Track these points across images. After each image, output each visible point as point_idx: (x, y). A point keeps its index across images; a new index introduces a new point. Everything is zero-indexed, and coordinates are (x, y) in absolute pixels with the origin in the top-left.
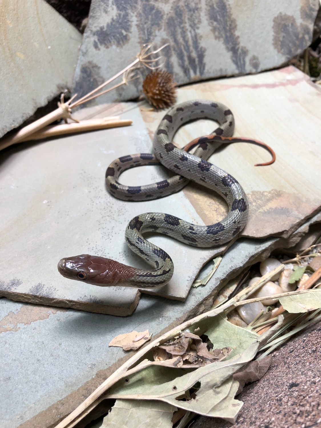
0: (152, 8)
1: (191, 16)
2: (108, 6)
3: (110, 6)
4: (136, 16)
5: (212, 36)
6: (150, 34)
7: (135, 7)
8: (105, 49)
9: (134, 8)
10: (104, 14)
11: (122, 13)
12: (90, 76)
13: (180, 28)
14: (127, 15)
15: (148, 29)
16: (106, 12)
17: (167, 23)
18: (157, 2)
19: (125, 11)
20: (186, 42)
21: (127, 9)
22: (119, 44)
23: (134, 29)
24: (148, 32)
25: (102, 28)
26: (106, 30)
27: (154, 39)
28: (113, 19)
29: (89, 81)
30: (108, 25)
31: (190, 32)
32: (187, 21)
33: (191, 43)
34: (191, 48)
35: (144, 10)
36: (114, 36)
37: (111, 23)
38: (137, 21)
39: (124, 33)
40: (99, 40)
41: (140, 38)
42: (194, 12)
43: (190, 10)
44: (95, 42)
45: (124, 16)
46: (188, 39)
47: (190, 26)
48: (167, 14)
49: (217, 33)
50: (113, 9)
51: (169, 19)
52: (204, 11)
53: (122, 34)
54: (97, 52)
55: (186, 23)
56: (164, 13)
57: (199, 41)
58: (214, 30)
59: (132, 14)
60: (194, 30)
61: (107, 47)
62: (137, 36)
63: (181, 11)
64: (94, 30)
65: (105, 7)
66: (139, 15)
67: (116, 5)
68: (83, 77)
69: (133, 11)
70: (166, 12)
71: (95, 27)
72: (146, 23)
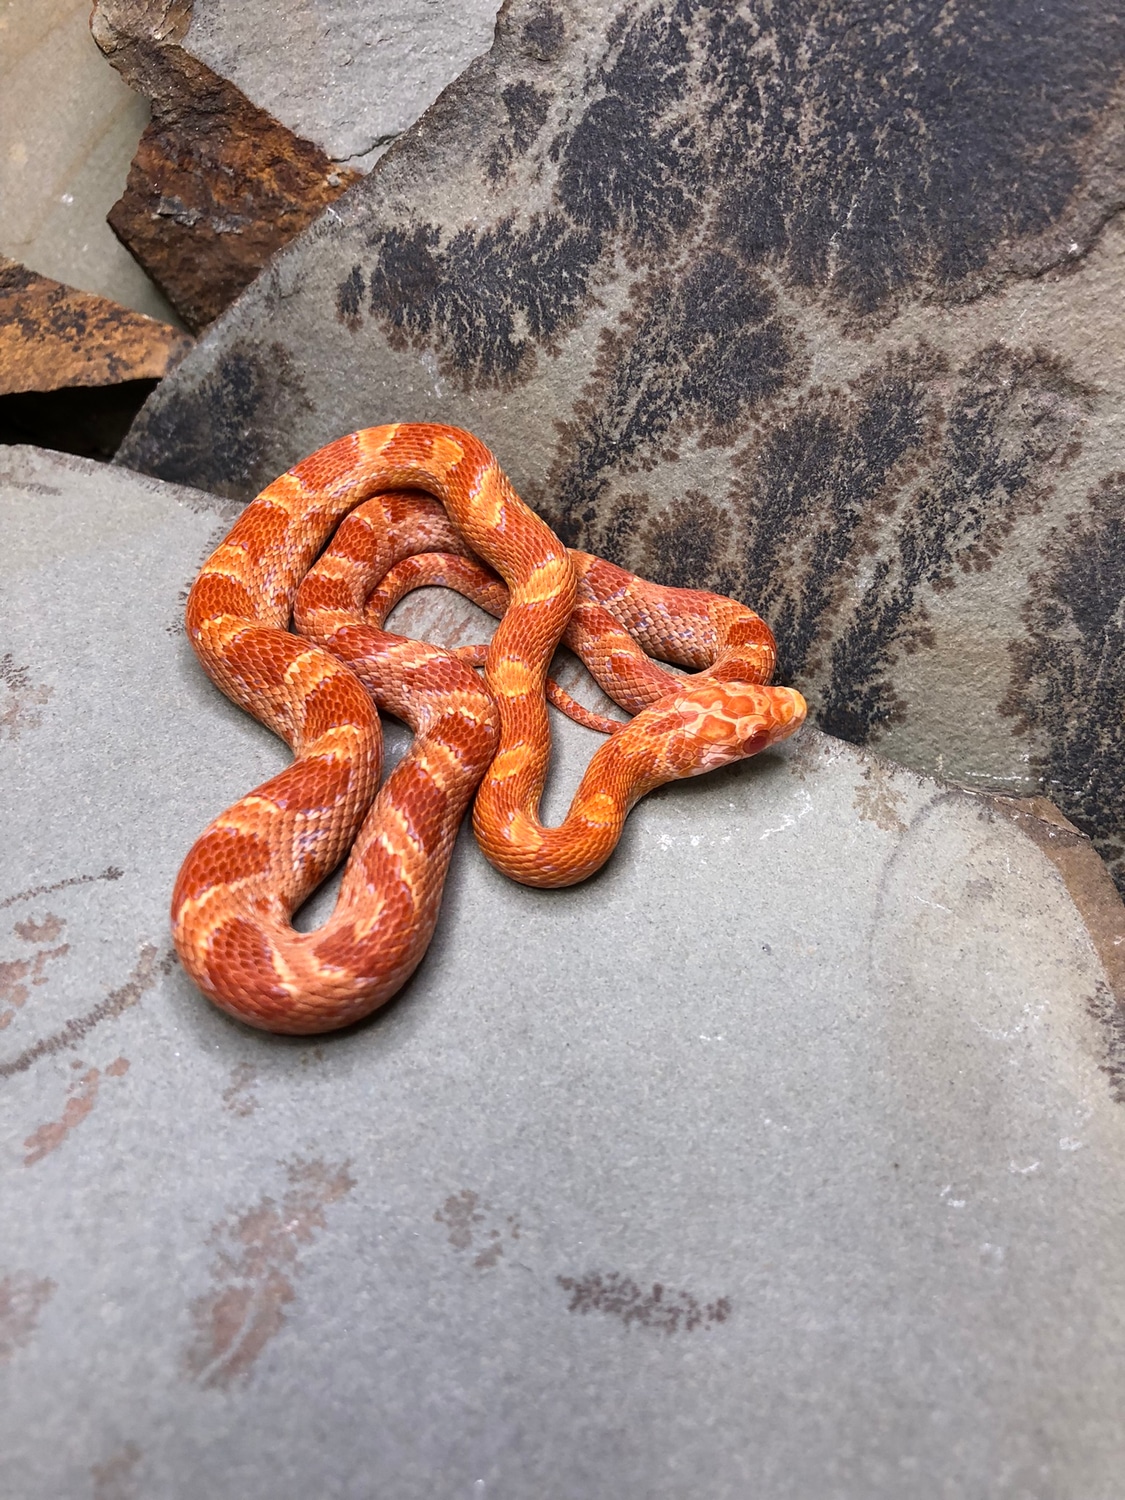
0: (754, 305)
1: (949, 498)
2: (522, 145)
3: (532, 151)
4: (636, 290)
5: (1000, 676)
6: (648, 425)
7: (661, 243)
8: (381, 340)
9: (652, 238)
10: (477, 173)
11: (574, 228)
12: (245, 409)
13: (838, 510)
14: (591, 250)
15: (651, 396)
16: (495, 170)
17: (781, 437)
18: (799, 292)
19: (597, 226)
20: (820, 603)
21: (614, 220)
22: (458, 364)
23: (581, 346)
24: (642, 404)
25: (426, 235)
26: (441, 258)
27: (648, 465)
28: (505, 225)
29: (236, 427)
30: (465, 237)
31: (882, 571)
32: (904, 501)
33: (840, 622)
34: (824, 650)
35: (700, 288)
36: (458, 311)
37: (486, 242)
38: (625, 318)
39: (521, 331)
40: (377, 278)
41: (580, 407)
42: (985, 485)
43: (968, 463)
44: (356, 273)
45: (570, 248)
46: (843, 594)
47: (907, 540)
48: (815, 393)
49: (1036, 688)
50: (536, 178)
51: (803, 424)
52: (1054, 516)
53: (507, 328)
54: (343, 329)
55: (890, 508)
56: (804, 374)
57: (895, 648)
58: (1034, 659)
59: (620, 263)
60: (913, 578)
61: (398, 343)
62: (576, 392)
63: (907, 425)
64: (388, 218)
65: (502, 142)
66: (655, 294)
67: (563, 169)
68: (217, 398)
69: (636, 253)
70: (814, 379)
71: (398, 207)
72: (661, 357)
